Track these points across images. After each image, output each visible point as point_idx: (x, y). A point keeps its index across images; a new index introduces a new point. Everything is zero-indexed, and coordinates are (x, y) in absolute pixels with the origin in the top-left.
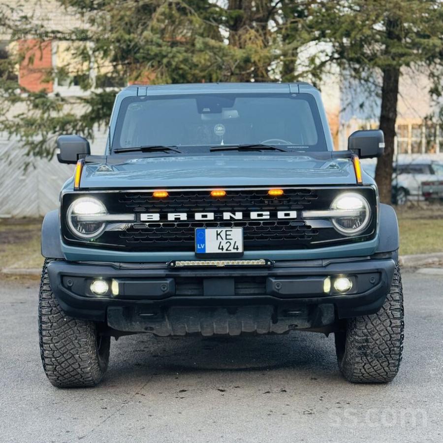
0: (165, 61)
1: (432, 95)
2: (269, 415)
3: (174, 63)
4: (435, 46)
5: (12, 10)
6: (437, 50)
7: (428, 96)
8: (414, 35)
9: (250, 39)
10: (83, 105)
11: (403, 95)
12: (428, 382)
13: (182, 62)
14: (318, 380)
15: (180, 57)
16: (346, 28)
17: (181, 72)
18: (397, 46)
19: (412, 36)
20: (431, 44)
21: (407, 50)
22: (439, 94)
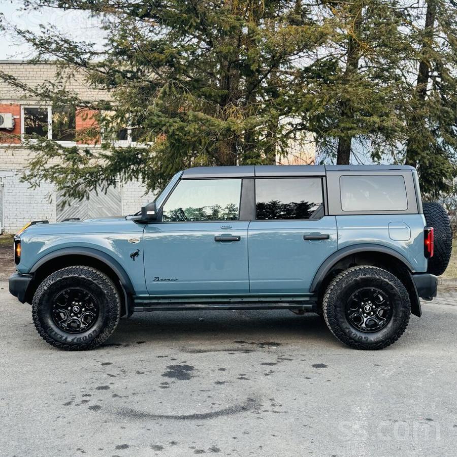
0: (164, 128)
1: (373, 158)
3: (171, 131)
4: (375, 123)
5: (53, 85)
6: (376, 126)
8: (358, 113)
9: (233, 112)
10: (104, 159)
13: (178, 129)
15: (176, 126)
16: (306, 107)
17: (176, 137)
18: (345, 122)
20: (372, 121)
21: (353, 125)
22: (379, 158)
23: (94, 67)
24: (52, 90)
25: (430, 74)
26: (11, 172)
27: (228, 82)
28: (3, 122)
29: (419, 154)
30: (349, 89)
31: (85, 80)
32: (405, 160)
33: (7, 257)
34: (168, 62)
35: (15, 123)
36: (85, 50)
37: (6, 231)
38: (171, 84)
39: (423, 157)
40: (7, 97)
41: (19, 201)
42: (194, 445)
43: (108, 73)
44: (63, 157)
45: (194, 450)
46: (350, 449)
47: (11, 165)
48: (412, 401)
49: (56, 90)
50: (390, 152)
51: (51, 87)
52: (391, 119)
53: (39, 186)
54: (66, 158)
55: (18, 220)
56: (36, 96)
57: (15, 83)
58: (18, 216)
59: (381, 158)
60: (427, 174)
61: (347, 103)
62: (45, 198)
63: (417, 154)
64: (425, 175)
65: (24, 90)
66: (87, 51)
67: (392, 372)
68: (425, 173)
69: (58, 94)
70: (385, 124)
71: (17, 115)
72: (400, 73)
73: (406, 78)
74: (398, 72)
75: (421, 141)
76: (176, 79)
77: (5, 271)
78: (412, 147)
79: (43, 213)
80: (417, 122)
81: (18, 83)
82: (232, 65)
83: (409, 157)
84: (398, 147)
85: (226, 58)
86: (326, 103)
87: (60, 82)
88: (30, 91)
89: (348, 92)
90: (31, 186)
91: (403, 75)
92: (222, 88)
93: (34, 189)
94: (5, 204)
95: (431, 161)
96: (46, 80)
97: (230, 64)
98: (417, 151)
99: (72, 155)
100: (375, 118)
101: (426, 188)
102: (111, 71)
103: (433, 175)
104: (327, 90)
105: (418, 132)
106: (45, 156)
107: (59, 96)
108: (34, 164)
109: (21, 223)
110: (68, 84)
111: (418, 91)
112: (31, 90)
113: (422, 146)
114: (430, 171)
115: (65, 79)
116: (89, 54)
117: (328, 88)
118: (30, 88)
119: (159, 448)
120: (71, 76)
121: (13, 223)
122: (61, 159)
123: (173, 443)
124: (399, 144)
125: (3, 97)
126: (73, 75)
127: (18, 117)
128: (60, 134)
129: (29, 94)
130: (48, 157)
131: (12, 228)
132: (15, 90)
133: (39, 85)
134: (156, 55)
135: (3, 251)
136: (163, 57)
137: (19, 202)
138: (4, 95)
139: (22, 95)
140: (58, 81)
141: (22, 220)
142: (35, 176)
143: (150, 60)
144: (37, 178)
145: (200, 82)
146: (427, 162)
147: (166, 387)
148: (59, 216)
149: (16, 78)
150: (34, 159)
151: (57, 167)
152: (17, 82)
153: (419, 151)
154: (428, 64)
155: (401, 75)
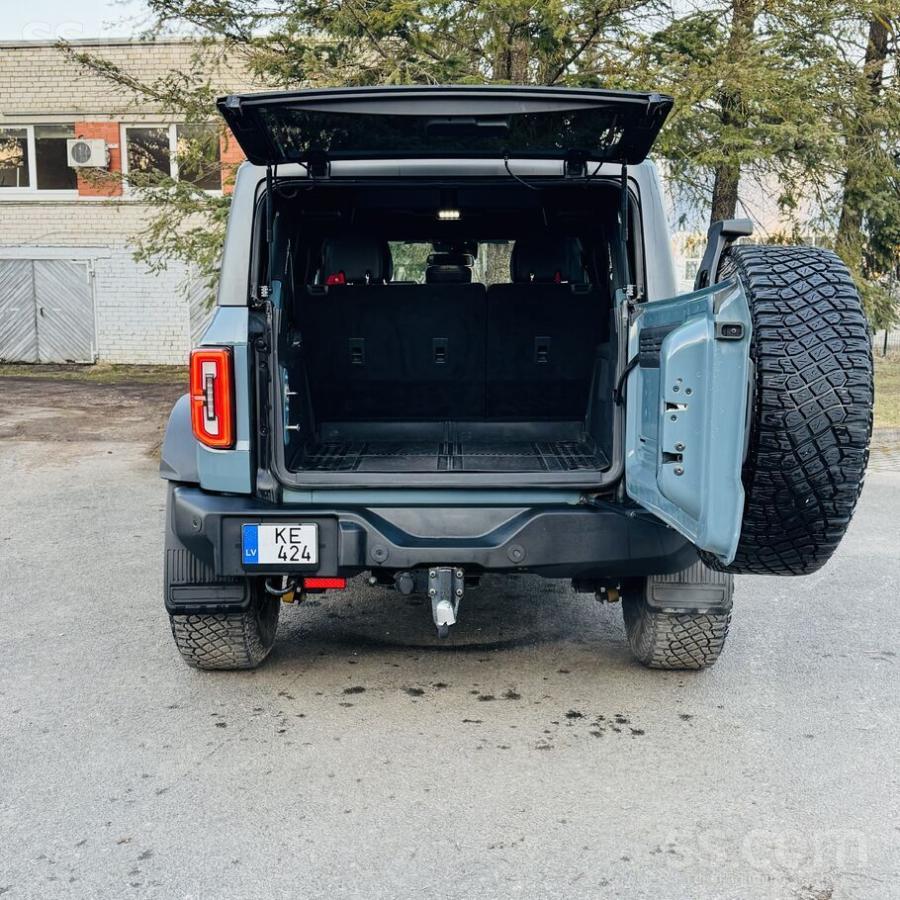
1: (782, 206)
2: (480, 748)
4: (788, 134)
6: (791, 140)
7: (777, 208)
8: (757, 117)
11: (745, 202)
12: (746, 684)
14: (572, 674)
18: (732, 134)
19: (755, 120)
20: (782, 132)
21: (746, 140)
22: (793, 205)
23: (260, 43)
24: (183, 89)
25: (889, 46)
26: (107, 250)
27: (509, 67)
28: (89, 156)
29: (868, 198)
30: (741, 70)
31: (246, 66)
32: (841, 209)
33: (108, 402)
34: (398, 27)
35: (111, 157)
36: (243, 11)
37: (102, 357)
38: (404, 71)
39: (876, 204)
40: (95, 109)
41: (123, 302)
42: (476, 689)
43: (286, 52)
44: (208, 213)
45: (477, 696)
46: (749, 697)
47: (106, 236)
48: (856, 626)
49: (192, 89)
50: (815, 195)
51: (183, 82)
52: (819, 127)
53: (166, 268)
54: (213, 216)
55: (122, 337)
56: (156, 100)
57: (116, 76)
58: (122, 331)
59: (796, 205)
60: (883, 236)
61: (736, 100)
62: (176, 291)
63: (864, 197)
64: (879, 238)
65: (135, 89)
66: (247, 12)
67: (819, 580)
68: (880, 234)
69: (196, 95)
70: (808, 137)
71: (113, 142)
72: (833, 43)
73: (844, 54)
74: (829, 40)
75: (873, 174)
76: (414, 60)
77: (110, 424)
78: (855, 184)
79: (166, 324)
80: (865, 138)
81: (122, 78)
82: (518, 31)
83: (849, 204)
84: (828, 185)
85: (505, 18)
86: (696, 98)
87: (198, 73)
88: (144, 92)
89: (737, 77)
90: (151, 269)
91: (839, 47)
92: (497, 77)
93: (157, 275)
94: (100, 309)
95: (891, 211)
96: (173, 70)
97: (512, 31)
98: (864, 193)
99: (224, 209)
100: (788, 127)
101: (881, 263)
102: (293, 48)
103: (894, 237)
104: (699, 73)
105: (868, 156)
106: (177, 212)
107: (197, 99)
108: (158, 228)
109: (129, 342)
110: (214, 76)
111: (868, 77)
112: (145, 90)
113: (875, 183)
114: (888, 230)
115: (210, 66)
116: (250, 19)
117: (699, 70)
118: (143, 86)
119: (419, 693)
120: (221, 60)
121: (114, 344)
122: (206, 216)
123: (440, 685)
124: (829, 179)
125: (87, 109)
126: (226, 58)
127: (116, 146)
128: (201, 171)
129: (143, 96)
130: (182, 213)
131: (112, 352)
132: (116, 90)
133: (160, 79)
134: (377, 14)
135: (102, 392)
136: (389, 17)
137: (122, 304)
138: (90, 104)
139: (130, 99)
140: (193, 71)
141: (130, 338)
142: (158, 251)
143: (367, 24)
144: (162, 253)
145: (458, 66)
146: (884, 213)
147: (418, 604)
148: (195, 331)
149: (118, 67)
150: (157, 217)
151: (198, 233)
152: (120, 75)
153: (869, 193)
154: (887, 25)
155: (835, 48)
